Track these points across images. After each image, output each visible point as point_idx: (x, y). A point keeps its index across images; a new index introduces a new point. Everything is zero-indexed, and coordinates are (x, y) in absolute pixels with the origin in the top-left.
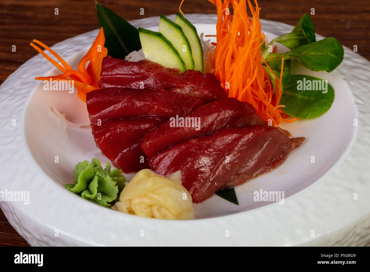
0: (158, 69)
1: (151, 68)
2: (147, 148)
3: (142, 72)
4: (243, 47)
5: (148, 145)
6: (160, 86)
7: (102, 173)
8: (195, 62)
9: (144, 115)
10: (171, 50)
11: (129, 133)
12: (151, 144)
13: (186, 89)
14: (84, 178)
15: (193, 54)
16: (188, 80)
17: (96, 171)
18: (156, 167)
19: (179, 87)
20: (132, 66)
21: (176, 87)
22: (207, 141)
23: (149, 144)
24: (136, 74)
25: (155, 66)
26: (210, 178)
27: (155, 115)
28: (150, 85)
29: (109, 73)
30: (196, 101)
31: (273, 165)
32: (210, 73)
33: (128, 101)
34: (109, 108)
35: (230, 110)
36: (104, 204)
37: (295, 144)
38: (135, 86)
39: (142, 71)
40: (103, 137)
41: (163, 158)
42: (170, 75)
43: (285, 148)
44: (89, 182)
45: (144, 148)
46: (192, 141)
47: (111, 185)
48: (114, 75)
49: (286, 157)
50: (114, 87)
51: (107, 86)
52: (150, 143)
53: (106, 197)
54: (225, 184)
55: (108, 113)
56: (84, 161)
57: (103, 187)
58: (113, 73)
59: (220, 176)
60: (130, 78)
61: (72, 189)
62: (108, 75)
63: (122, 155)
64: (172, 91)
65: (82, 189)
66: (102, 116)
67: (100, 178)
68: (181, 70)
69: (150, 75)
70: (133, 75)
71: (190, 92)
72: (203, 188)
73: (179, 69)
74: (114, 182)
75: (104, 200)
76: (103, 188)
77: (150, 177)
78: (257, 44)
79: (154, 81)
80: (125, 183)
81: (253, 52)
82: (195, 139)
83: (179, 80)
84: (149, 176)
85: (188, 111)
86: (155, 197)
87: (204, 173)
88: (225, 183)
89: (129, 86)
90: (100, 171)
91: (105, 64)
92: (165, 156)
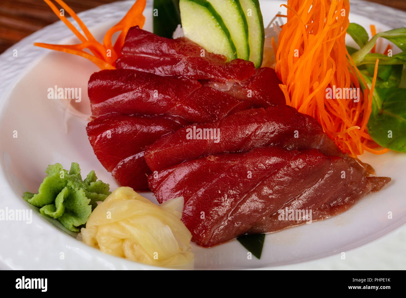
0: (195, 53)
1: (186, 50)
2: (151, 160)
3: (171, 53)
4: (315, 35)
5: (153, 155)
6: (192, 76)
7: (77, 184)
8: (251, 49)
9: (162, 113)
10: (220, 27)
11: (134, 136)
12: (157, 155)
13: (227, 85)
14: (50, 188)
15: (249, 38)
16: (231, 72)
17: (68, 180)
18: (156, 188)
19: (219, 81)
20: (161, 43)
21: (213, 80)
22: (231, 161)
23: (155, 154)
24: (163, 54)
25: (193, 47)
26: (229, 215)
27: (176, 115)
28: (180, 72)
29: (132, 50)
30: (237, 103)
31: (330, 210)
32: (271, 67)
33: (142, 91)
34: (116, 97)
35: (278, 122)
36: (69, 228)
37: (372, 185)
38: (161, 72)
39: (172, 51)
40: (99, 136)
41: (167, 176)
42: (209, 62)
43: (354, 188)
44: (55, 193)
45: (148, 159)
46: (210, 158)
47: (83, 203)
48: (137, 53)
49: (354, 202)
50: (134, 70)
51: (125, 67)
52: (157, 152)
53: (73, 218)
54: (252, 228)
55: (115, 104)
56: (56, 164)
57: (72, 203)
58: (137, 51)
59: (244, 214)
60: (157, 60)
61: (30, 200)
62: (130, 52)
63: (122, 165)
64: (208, 85)
65: (45, 201)
66: (107, 107)
67: (72, 191)
68: (229, 58)
69: (181, 59)
70: (161, 56)
71: (231, 90)
72: (215, 227)
73: (226, 56)
74: (87, 199)
75: (70, 222)
76: (73, 205)
77: (129, 199)
78: (336, 32)
79: (185, 68)
80: (98, 202)
81: (328, 44)
82: (215, 156)
83: (219, 71)
84: (129, 197)
85: (221, 116)
86: (128, 227)
87: (220, 207)
88: (251, 226)
89: (153, 71)
90: (73, 181)
91: (130, 36)
92: (170, 173)
